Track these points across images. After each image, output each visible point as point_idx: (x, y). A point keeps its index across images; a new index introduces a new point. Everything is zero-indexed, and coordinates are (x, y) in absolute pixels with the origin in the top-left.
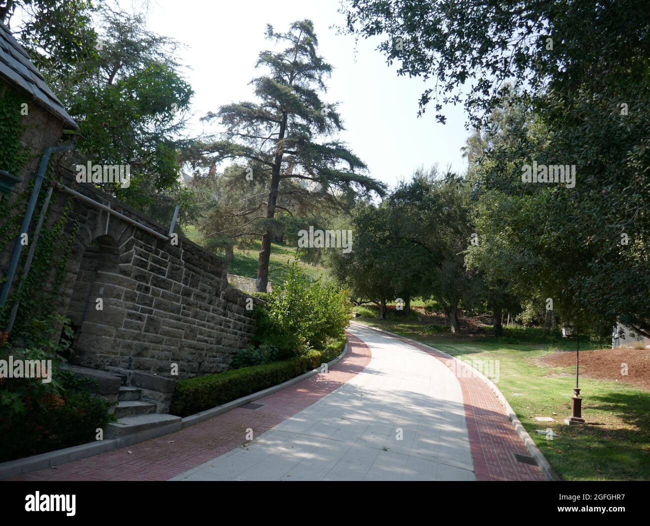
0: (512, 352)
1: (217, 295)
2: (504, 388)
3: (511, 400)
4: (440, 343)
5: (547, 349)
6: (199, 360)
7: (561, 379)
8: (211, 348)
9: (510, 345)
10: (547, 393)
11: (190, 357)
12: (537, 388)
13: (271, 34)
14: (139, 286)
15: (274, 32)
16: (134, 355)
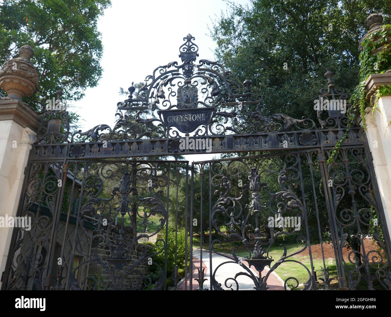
0: (279, 251)
1: (134, 249)
2: (279, 273)
3: (284, 278)
4: (241, 252)
5: (297, 247)
6: (130, 285)
7: (306, 262)
8: (134, 277)
9: (278, 248)
10: (301, 271)
11: (127, 284)
12: (295, 270)
13: (123, 92)
14: (107, 252)
15: (124, 91)
16: (107, 287)
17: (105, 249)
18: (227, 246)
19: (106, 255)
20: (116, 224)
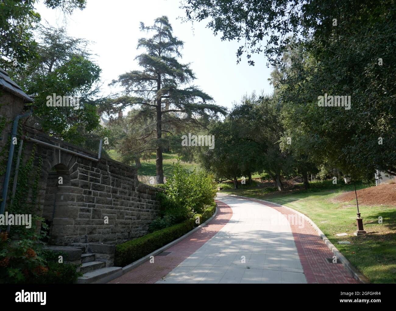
0: (317, 197)
1: (134, 190)
2: (315, 220)
3: (320, 226)
4: (274, 198)
5: (338, 192)
6: (128, 231)
7: (349, 209)
8: (134, 223)
9: (315, 193)
10: (341, 219)
11: (122, 230)
12: (335, 216)
13: (143, 28)
14: (85, 191)
15: (145, 26)
16: (88, 234)
17: (82, 187)
18: (260, 191)
19: (84, 195)
20: (99, 157)
